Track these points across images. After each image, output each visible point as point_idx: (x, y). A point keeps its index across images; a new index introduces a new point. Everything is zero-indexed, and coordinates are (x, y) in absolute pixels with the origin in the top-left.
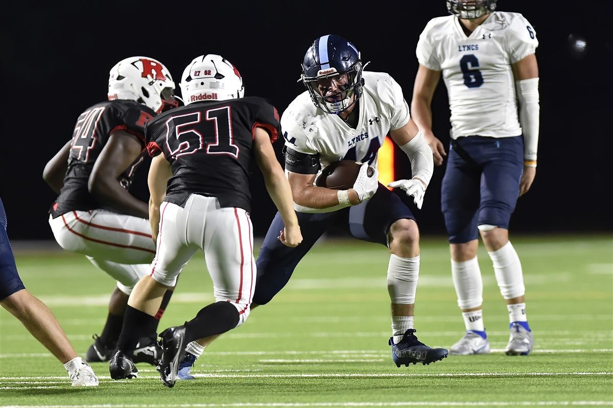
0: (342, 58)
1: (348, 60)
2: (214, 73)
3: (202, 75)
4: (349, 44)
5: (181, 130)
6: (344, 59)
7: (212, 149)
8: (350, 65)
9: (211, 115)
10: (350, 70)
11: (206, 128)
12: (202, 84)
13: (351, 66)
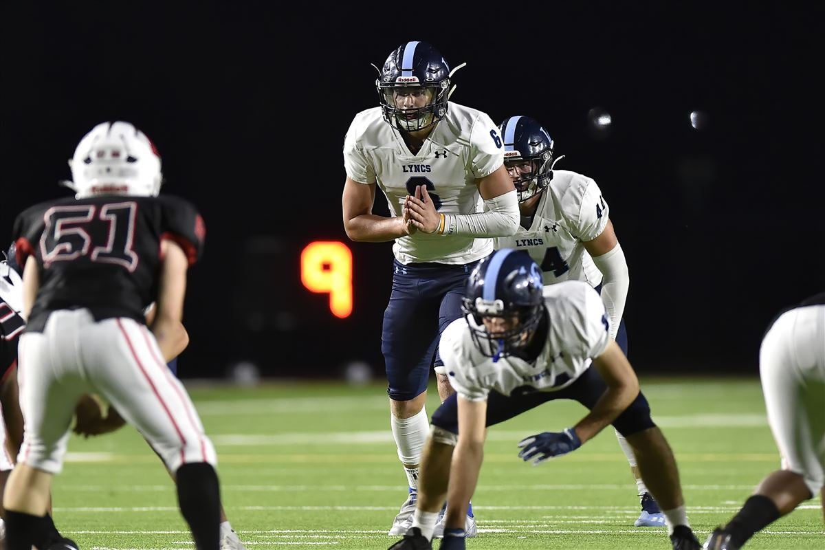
0: (529, 142)
1: (536, 146)
2: (124, 156)
3: (108, 156)
4: (541, 129)
5: (64, 227)
6: (532, 143)
7: (100, 255)
8: (537, 151)
9: (109, 212)
10: (535, 157)
11: (98, 230)
12: (108, 170)
13: (539, 153)
